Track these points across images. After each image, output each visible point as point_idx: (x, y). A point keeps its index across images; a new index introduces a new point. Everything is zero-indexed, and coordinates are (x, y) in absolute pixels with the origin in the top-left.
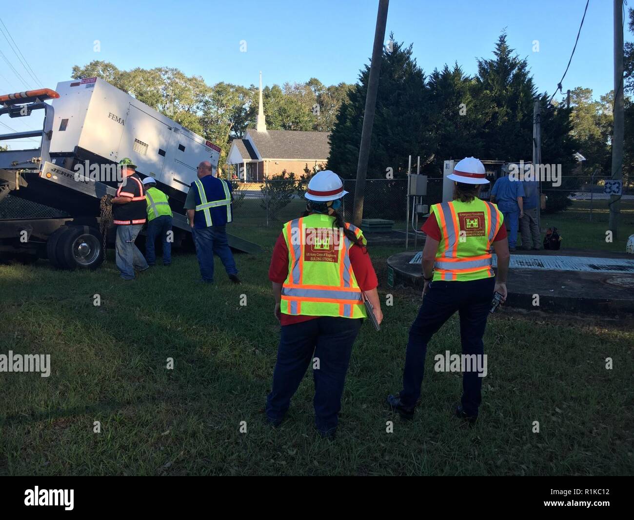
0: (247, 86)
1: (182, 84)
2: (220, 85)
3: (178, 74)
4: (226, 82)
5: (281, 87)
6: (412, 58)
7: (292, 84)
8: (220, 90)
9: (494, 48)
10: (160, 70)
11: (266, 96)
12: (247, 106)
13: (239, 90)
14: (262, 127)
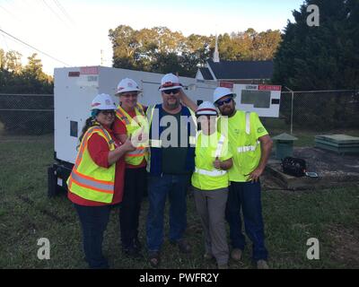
0: (208, 36)
1: (169, 35)
2: (192, 35)
3: (167, 30)
5: (230, 35)
8: (192, 38)
10: (156, 28)
11: (220, 41)
12: (208, 48)
13: (204, 38)
14: (216, 59)
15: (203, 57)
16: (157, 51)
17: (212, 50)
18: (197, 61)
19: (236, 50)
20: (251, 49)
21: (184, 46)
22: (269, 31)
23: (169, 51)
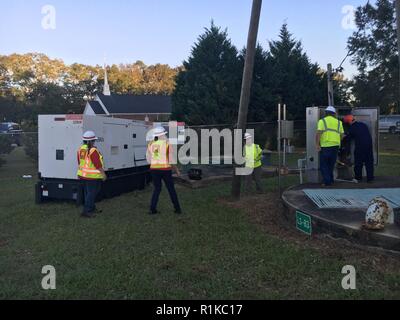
0: (94, 66)
1: (47, 63)
2: (75, 65)
3: (44, 57)
4: (79, 63)
5: (118, 66)
6: (227, 38)
7: (125, 64)
8: (75, 67)
9: (279, 33)
10: (31, 54)
11: (108, 72)
12: (95, 79)
13: (89, 68)
14: (107, 92)
15: (90, 88)
16: (32, 80)
17: (101, 82)
18: (83, 93)
19: (127, 83)
20: (141, 82)
21: (66, 76)
22: (158, 65)
23: (48, 80)
